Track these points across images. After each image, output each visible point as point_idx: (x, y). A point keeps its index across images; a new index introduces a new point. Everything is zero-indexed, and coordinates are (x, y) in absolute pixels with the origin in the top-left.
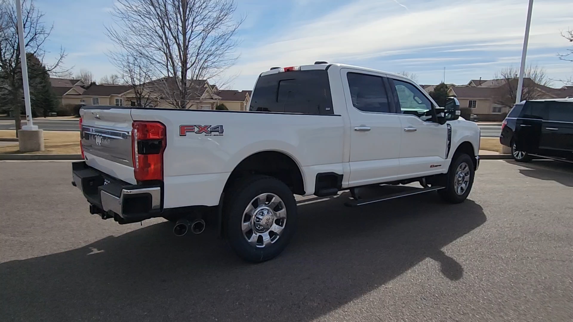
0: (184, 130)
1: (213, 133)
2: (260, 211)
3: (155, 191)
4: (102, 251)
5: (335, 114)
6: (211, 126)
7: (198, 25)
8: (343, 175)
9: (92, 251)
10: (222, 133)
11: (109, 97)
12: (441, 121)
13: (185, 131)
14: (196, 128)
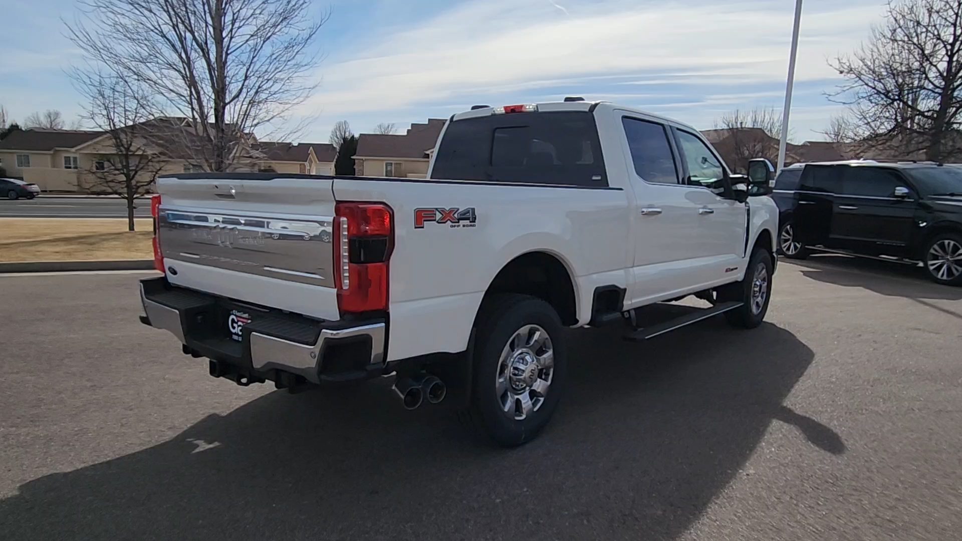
0: (422, 217)
1: (462, 222)
2: (519, 356)
3: (375, 329)
4: (216, 444)
5: (610, 186)
6: (458, 209)
7: (243, 25)
8: (625, 290)
9: (198, 446)
10: (474, 222)
11: (51, 152)
12: (741, 197)
13: (423, 219)
14: (437, 213)
